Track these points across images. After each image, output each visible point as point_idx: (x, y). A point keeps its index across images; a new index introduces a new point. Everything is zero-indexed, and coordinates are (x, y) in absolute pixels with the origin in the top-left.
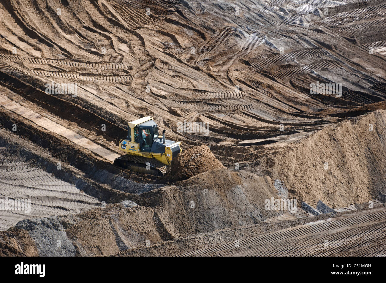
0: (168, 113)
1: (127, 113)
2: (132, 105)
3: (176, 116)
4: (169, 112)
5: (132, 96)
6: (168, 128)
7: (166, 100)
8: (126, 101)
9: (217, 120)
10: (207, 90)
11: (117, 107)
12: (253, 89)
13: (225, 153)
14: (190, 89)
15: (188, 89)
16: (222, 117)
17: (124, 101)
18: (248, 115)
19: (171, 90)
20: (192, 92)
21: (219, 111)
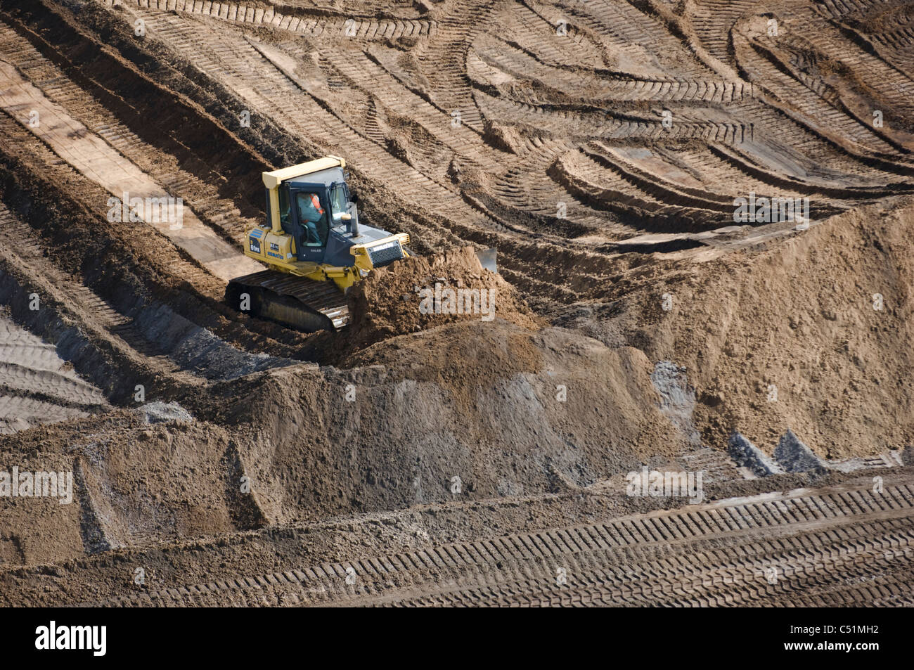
0: (479, 140)
1: (356, 132)
2: (383, 111)
3: (497, 151)
4: (483, 137)
5: (400, 82)
6: (452, 187)
7: (496, 100)
8: (370, 97)
9: (614, 168)
10: (638, 74)
11: (334, 115)
12: (788, 77)
13: (550, 270)
14: (586, 69)
15: (580, 68)
17: (365, 98)
18: (723, 157)
19: (530, 69)
20: (589, 78)
21: (637, 142)
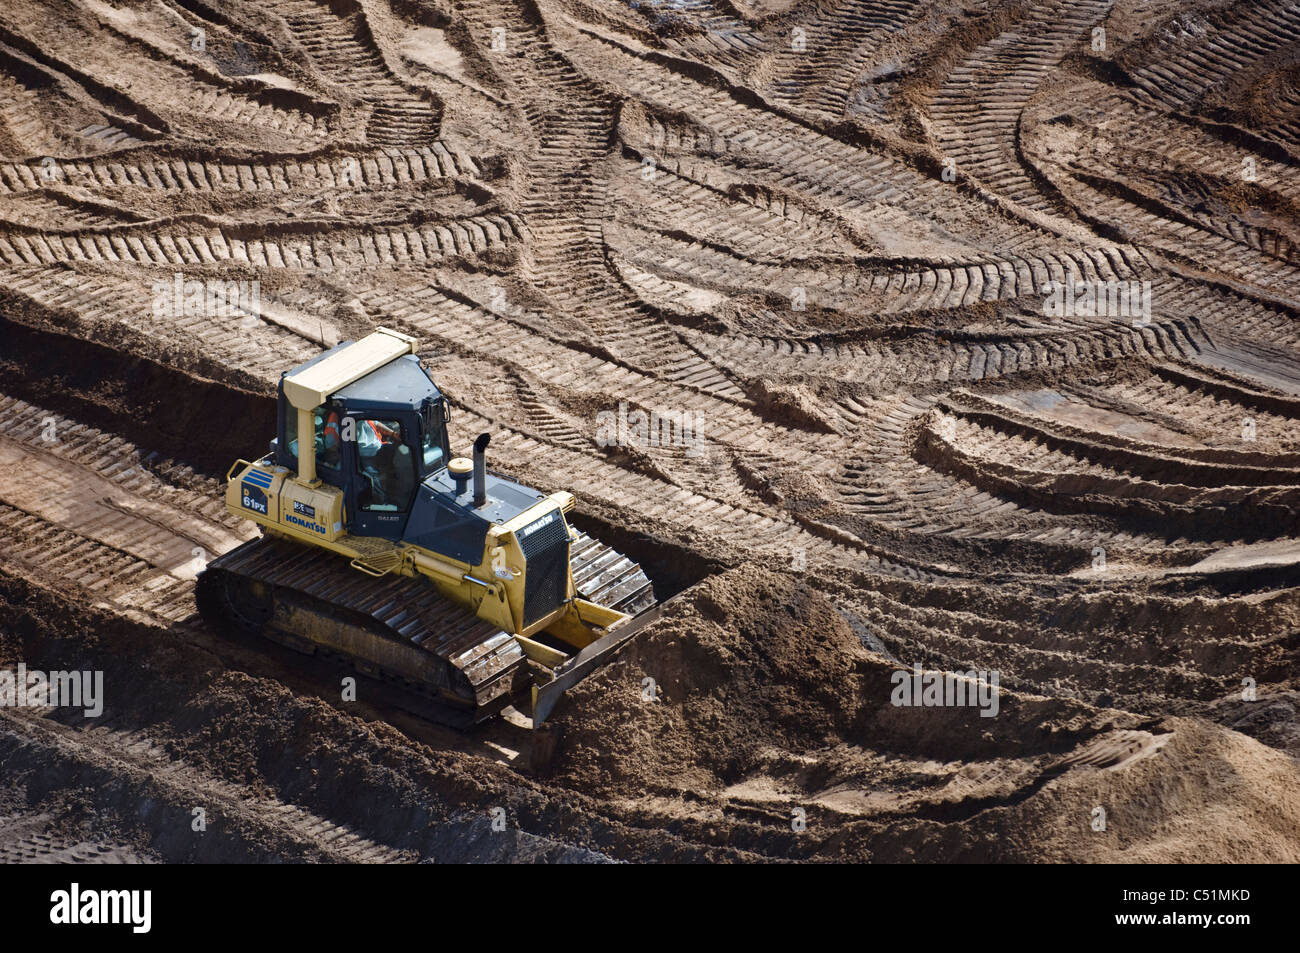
0: (748, 416)
1: (526, 437)
2: (544, 391)
3: (797, 433)
4: (755, 411)
5: (534, 332)
6: (771, 510)
7: (723, 340)
8: (507, 369)
9: (1028, 434)
10: (934, 256)
11: (467, 410)
12: (1178, 225)
13: (1136, 641)
14: (838, 261)
15: (826, 261)
16: (1049, 408)
17: (499, 371)
18: (1192, 385)
19: (741, 275)
20: (851, 276)
21: (1026, 379)
